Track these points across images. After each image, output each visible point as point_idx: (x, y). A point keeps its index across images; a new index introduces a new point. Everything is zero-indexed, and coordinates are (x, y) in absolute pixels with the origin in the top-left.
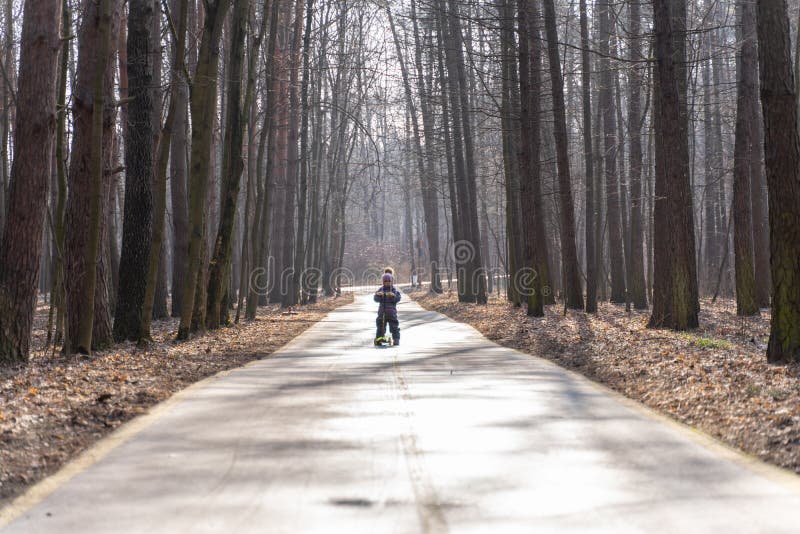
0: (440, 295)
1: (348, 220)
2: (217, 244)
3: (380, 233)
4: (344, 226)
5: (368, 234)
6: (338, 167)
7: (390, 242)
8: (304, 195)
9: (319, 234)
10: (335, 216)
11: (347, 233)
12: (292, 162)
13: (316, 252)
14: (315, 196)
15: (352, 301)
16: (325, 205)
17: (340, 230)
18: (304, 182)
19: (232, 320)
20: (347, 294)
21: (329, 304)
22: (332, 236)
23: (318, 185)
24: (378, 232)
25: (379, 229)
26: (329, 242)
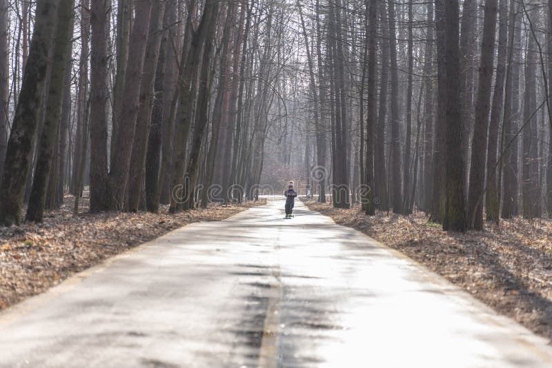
0: (324, 204)
1: (266, 150)
2: (190, 163)
3: (287, 160)
4: (262, 155)
5: (279, 159)
6: (261, 115)
7: (294, 166)
8: (238, 135)
9: (246, 159)
10: (258, 147)
11: (265, 159)
12: (232, 114)
13: (244, 170)
14: (245, 134)
15: (265, 204)
16: (251, 140)
17: (260, 157)
18: (238, 126)
19: (195, 206)
20: (262, 199)
21: (250, 204)
22: (254, 161)
23: (247, 127)
24: (286, 159)
25: (288, 157)
26: (252, 164)
